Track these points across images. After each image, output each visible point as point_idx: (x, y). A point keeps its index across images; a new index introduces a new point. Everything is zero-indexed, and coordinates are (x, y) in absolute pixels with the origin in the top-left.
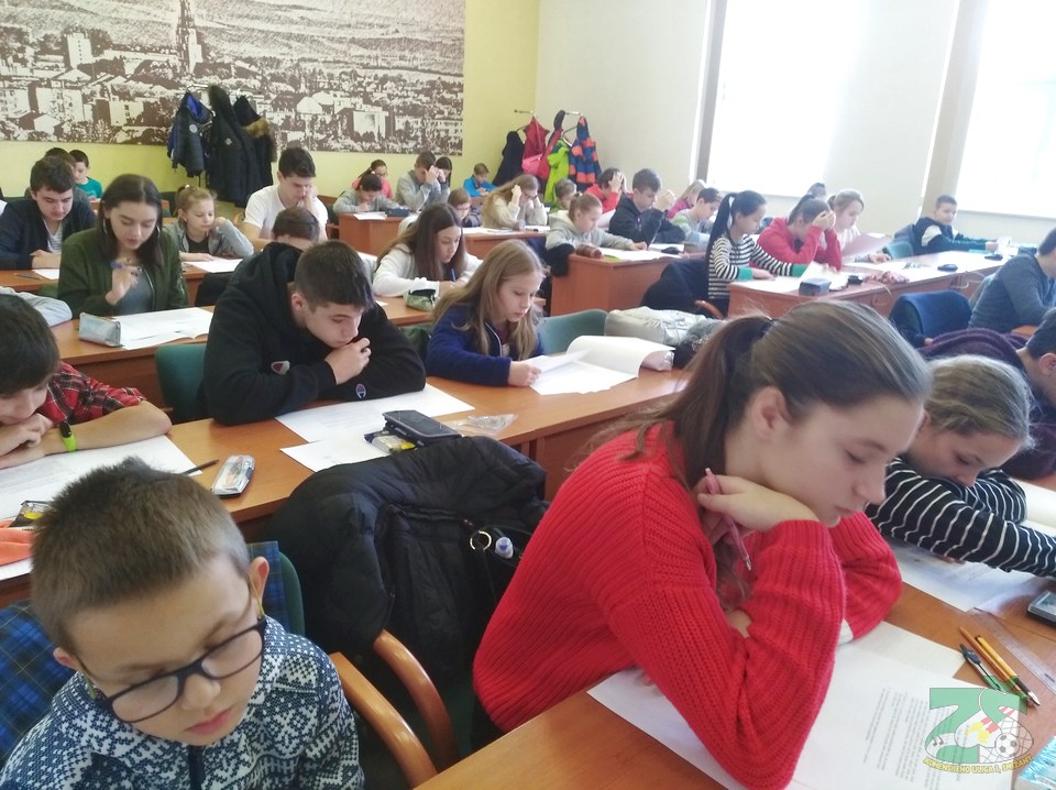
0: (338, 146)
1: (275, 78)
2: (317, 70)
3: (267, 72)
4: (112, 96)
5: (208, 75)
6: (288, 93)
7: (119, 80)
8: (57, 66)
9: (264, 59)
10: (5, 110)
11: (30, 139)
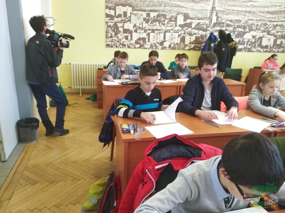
0: (255, 50)
1: (238, 27)
2: (253, 23)
3: (236, 25)
4: (187, 35)
5: (217, 27)
6: (241, 32)
7: (190, 29)
8: (173, 26)
9: (236, 20)
10: (157, 40)
11: (162, 49)
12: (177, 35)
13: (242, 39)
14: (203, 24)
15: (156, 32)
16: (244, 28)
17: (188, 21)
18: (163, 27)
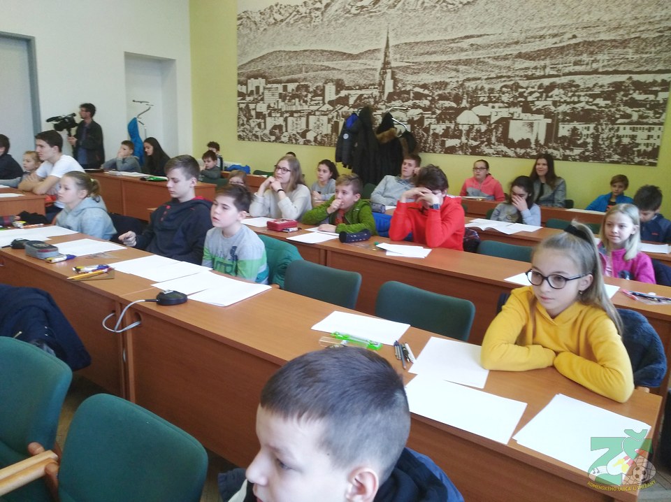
1: (442, 97)
2: (479, 87)
3: (436, 93)
4: (341, 118)
5: (395, 100)
6: (451, 108)
7: (346, 108)
8: (319, 103)
9: (436, 83)
10: (297, 128)
12: (325, 119)
13: (452, 126)
14: (369, 97)
15: (295, 115)
16: (457, 99)
17: (343, 93)
18: (305, 107)
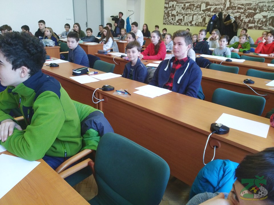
1: (249, 9)
2: (264, 5)
3: (247, 7)
4: (207, 16)
6: (252, 13)
7: (209, 13)
8: (198, 11)
9: (247, 4)
11: (191, 26)
12: (200, 16)
13: (252, 19)
14: (219, 9)
15: (188, 15)
16: (255, 9)
17: (209, 7)
18: (192, 12)
